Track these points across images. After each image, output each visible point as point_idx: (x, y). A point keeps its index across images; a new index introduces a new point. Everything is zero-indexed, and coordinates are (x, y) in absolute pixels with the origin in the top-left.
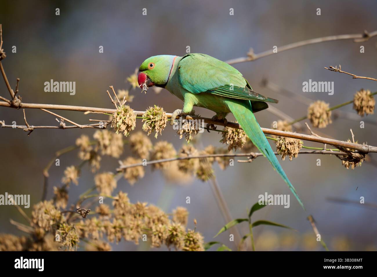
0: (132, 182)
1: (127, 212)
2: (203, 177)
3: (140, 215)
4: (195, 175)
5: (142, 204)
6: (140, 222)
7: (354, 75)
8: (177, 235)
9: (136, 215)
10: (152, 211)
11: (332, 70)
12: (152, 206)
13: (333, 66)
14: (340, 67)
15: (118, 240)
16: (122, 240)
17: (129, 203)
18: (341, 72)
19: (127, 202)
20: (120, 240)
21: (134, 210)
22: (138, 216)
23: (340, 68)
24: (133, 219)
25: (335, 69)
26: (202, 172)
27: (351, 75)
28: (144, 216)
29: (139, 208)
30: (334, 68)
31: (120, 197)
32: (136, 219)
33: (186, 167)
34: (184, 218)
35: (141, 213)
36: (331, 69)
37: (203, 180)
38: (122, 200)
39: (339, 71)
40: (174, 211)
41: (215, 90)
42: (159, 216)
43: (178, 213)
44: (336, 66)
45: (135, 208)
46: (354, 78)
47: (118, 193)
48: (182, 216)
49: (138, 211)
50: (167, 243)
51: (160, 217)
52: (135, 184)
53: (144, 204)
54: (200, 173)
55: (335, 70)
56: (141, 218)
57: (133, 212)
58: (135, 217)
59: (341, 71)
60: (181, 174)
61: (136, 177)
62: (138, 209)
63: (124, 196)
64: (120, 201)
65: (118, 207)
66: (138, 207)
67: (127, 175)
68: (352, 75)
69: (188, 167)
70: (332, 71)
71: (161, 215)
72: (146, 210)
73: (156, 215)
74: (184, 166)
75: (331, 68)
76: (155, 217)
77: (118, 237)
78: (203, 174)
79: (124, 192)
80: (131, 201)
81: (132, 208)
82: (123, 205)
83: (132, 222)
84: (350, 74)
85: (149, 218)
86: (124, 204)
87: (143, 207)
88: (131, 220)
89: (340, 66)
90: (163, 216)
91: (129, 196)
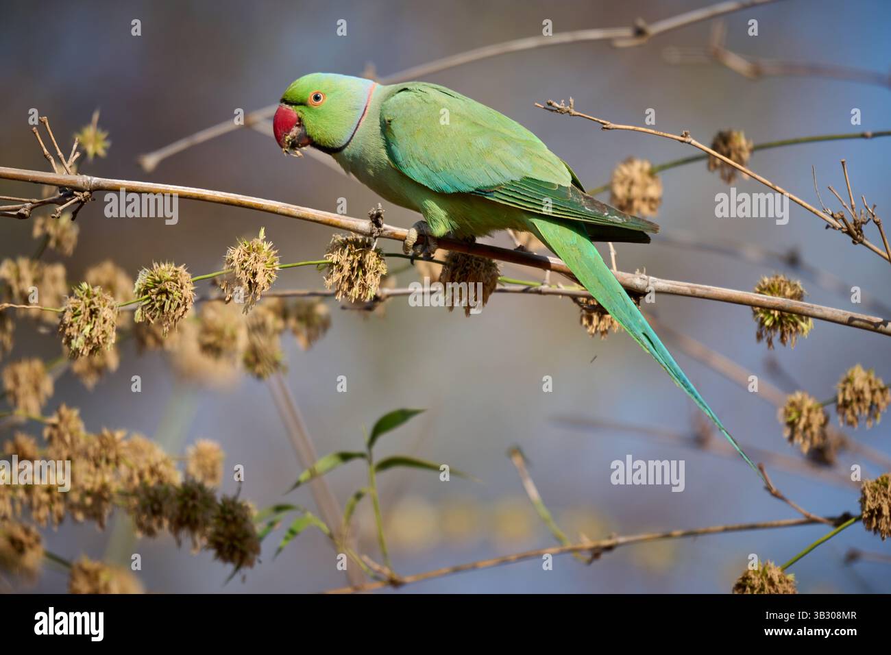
0: (91, 381)
1: (78, 454)
2: (259, 368)
3: (108, 461)
4: (239, 363)
5: (113, 436)
6: (108, 478)
7: (604, 122)
8: (194, 507)
9: (98, 461)
10: (137, 451)
11: (552, 110)
12: (138, 439)
13: (554, 101)
14: (572, 103)
15: (56, 520)
16: (68, 521)
17: (82, 433)
18: (573, 115)
19: (78, 430)
20: (61, 519)
21: (95, 449)
22: (103, 463)
23: (572, 106)
24: (93, 469)
25: (560, 107)
26: (254, 358)
27: (598, 122)
28: (117, 464)
29: (106, 444)
30: (557, 105)
31: (61, 418)
32: (99, 471)
33: (218, 343)
34: (213, 466)
35: (112, 456)
36: (550, 107)
37: (259, 376)
38: (67, 424)
39: (568, 112)
40: (191, 451)
41: (496, 191)
42: (153, 463)
43: (199, 455)
44: (563, 101)
45: (97, 444)
46: (604, 128)
47: (58, 409)
48: (208, 461)
49: (103, 451)
50: (173, 528)
51: (157, 465)
52: (98, 387)
53: (119, 435)
54: (252, 358)
55: (559, 109)
56: (111, 467)
57: (91, 452)
58: (97, 466)
59: (573, 112)
60: (206, 363)
61: (101, 370)
62: (103, 446)
63: (72, 418)
64: (62, 427)
65: (56, 441)
66: (104, 441)
67: (79, 366)
68: (601, 121)
69: (224, 344)
70: (554, 113)
71: (159, 460)
72: (123, 448)
73: (147, 461)
74: (215, 343)
75: (550, 104)
76: (144, 466)
77: (58, 512)
78: (257, 361)
79: (70, 406)
80: (88, 428)
81: (89, 443)
82: (68, 438)
83: (91, 478)
84: (596, 119)
85: (131, 469)
86: (71, 434)
87: (115, 443)
88: (89, 472)
89: (571, 100)
90: (165, 462)
91: (82, 416)
